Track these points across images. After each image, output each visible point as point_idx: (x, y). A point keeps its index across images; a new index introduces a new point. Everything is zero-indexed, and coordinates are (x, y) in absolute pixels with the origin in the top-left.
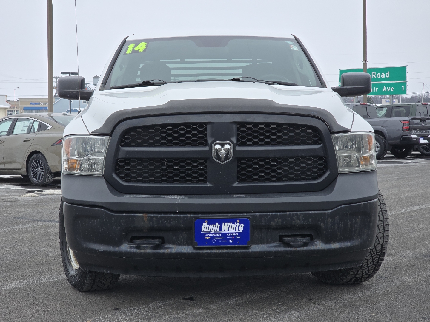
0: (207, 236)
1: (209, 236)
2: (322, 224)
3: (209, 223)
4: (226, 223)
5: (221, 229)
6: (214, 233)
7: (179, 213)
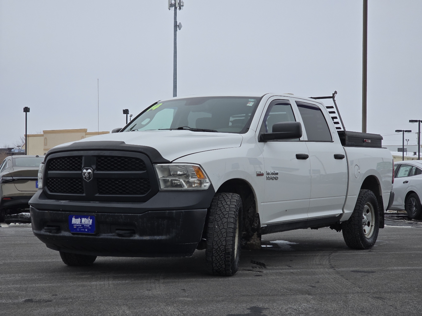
0: (75, 226)
1: (76, 226)
2: (136, 223)
3: (76, 218)
4: (84, 218)
5: (81, 222)
6: (78, 224)
7: (62, 211)
